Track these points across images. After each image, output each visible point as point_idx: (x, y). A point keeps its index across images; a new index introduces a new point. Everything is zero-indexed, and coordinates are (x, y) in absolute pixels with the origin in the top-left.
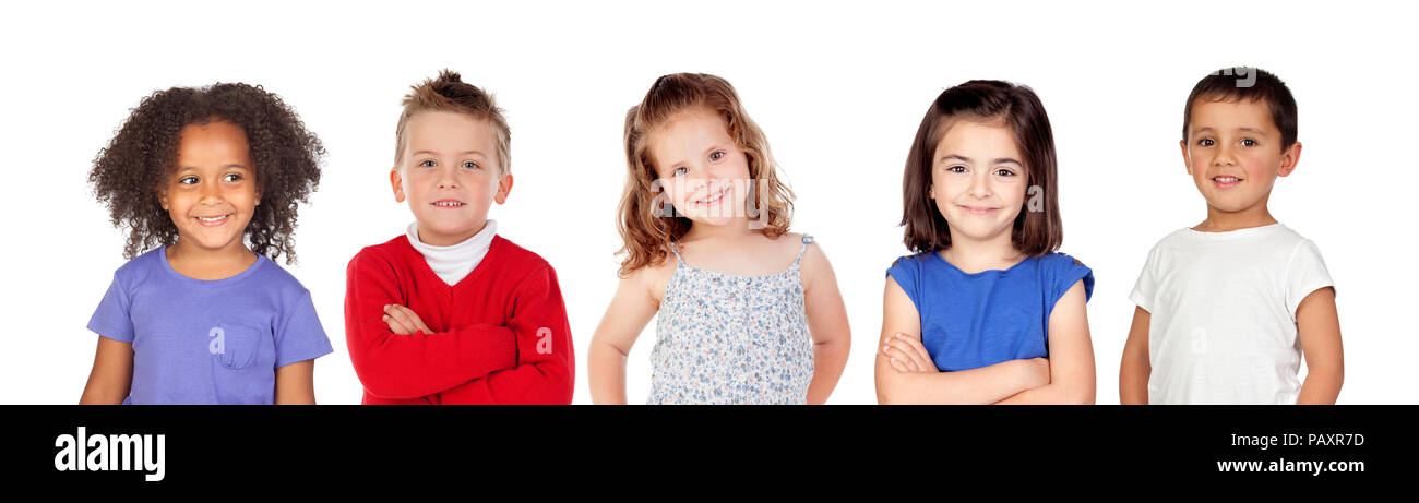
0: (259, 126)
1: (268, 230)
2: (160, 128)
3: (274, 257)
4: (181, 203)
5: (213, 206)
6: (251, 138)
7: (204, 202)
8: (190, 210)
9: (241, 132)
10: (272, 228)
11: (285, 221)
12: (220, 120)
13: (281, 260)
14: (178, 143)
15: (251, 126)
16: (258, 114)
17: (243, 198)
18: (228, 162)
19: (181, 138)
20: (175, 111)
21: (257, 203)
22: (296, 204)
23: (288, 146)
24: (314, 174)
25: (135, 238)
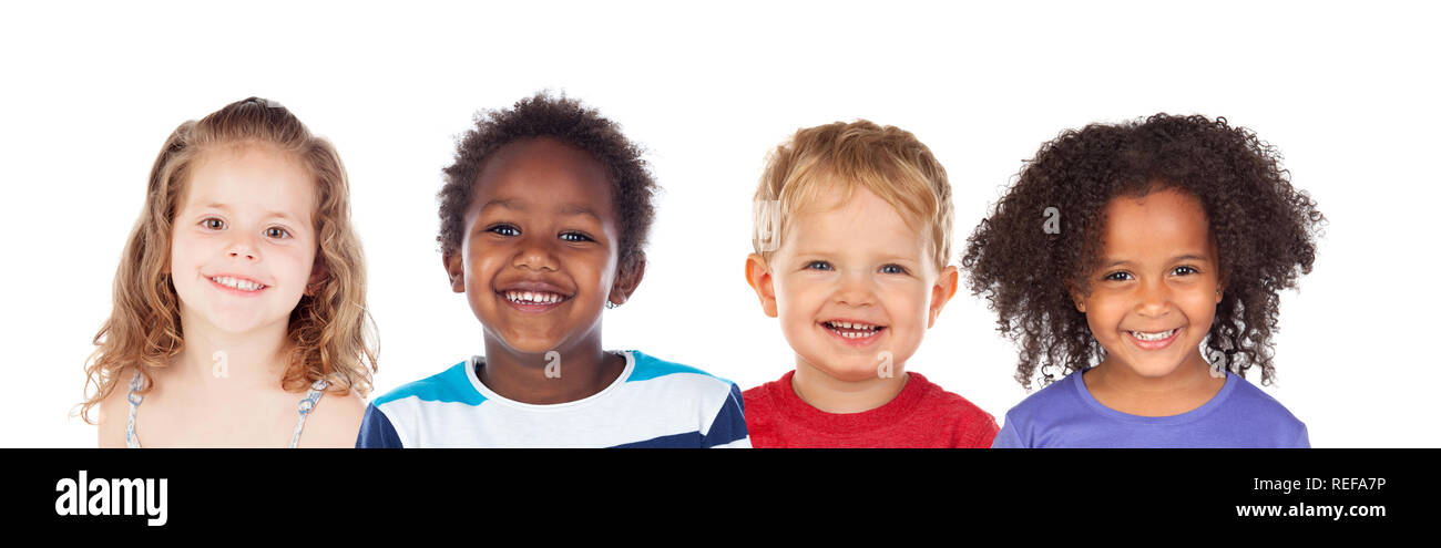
0: (1224, 196)
1: (1236, 329)
2: (1074, 202)
3: (1242, 368)
4: (1107, 308)
5: (1157, 317)
6: (1211, 211)
7: (1142, 311)
8: (1120, 322)
9: (1197, 204)
10: (1242, 326)
11: (1261, 319)
12: (1166, 188)
13: (1253, 375)
14: (1102, 225)
15: (1211, 196)
16: (1221, 180)
17: (1198, 298)
18: (1177, 252)
19: (1106, 217)
20: (1096, 176)
21: (1219, 300)
22: (1277, 296)
23: (1267, 220)
24: (1305, 256)
25: (1032, 350)
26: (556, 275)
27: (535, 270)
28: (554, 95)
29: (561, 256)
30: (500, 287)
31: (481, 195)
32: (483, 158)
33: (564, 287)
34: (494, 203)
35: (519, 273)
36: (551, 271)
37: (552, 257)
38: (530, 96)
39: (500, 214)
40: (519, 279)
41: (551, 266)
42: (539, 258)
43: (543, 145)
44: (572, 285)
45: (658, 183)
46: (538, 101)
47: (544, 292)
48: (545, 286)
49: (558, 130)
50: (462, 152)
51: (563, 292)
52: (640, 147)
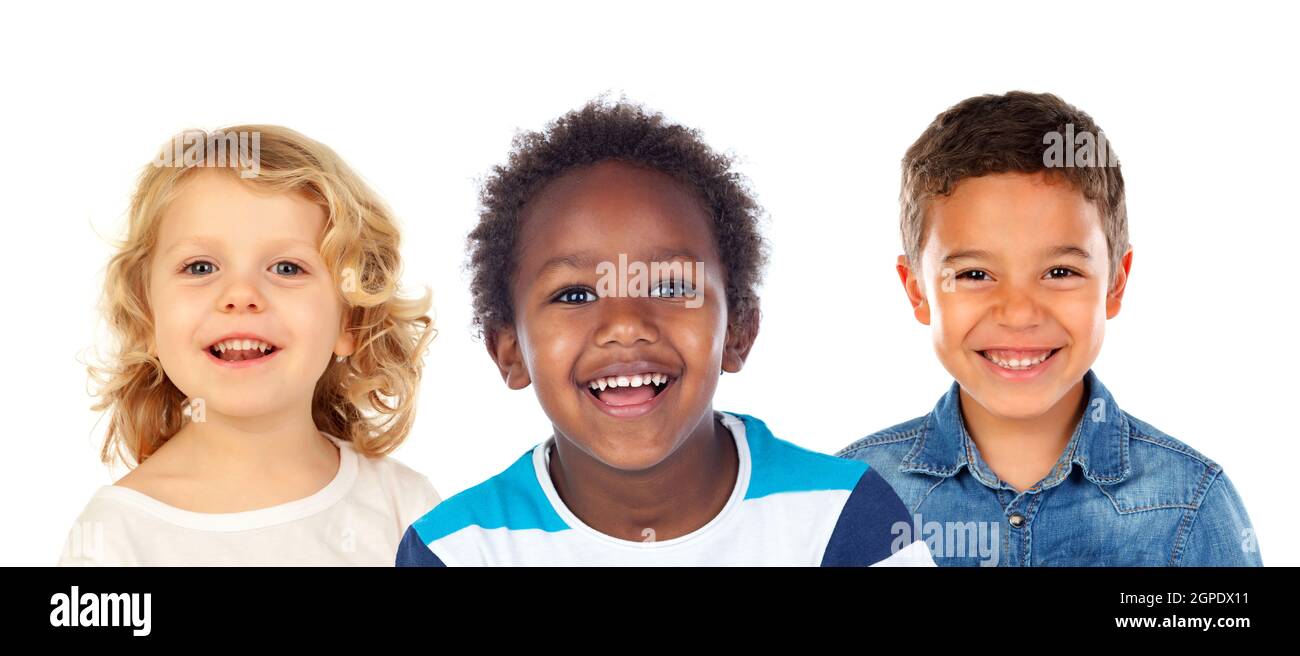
26: (656, 349)
27: (627, 347)
28: (610, 102)
29: (659, 322)
30: (582, 378)
31: (531, 255)
32: (521, 203)
33: (668, 364)
34: (553, 262)
35: (606, 353)
36: (648, 343)
37: (649, 325)
38: (578, 107)
39: (563, 276)
40: (605, 363)
41: (648, 337)
42: (631, 330)
43: (605, 172)
44: (677, 360)
45: (758, 201)
46: (589, 112)
47: (643, 374)
48: (644, 365)
49: (621, 148)
50: (488, 202)
51: (669, 370)
52: (729, 156)
